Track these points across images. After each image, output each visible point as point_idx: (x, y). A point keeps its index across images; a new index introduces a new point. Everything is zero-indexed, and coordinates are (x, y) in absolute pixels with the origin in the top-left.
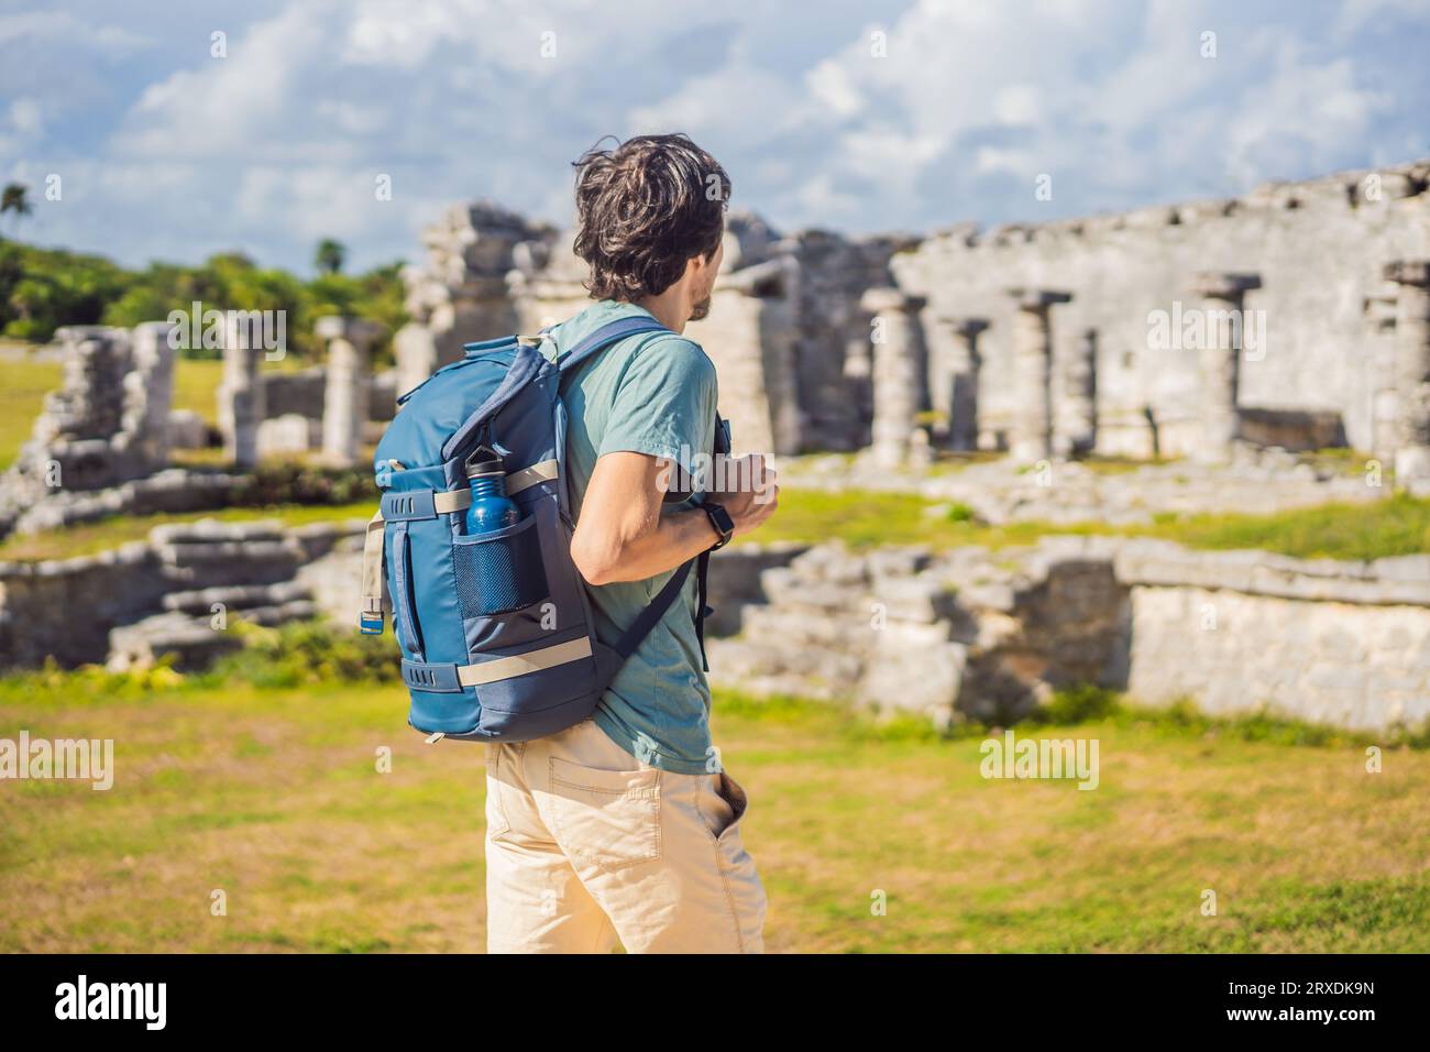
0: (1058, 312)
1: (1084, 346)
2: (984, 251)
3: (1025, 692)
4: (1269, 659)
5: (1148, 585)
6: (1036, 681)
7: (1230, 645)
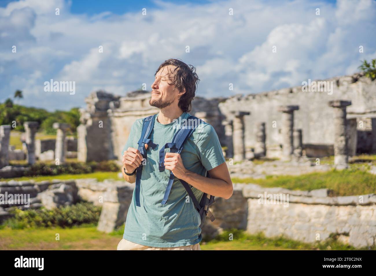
1: (261, 127)
2: (242, 101)
3: (216, 231)
4: (284, 221)
5: (252, 198)
6: (219, 228)
7: (273, 216)
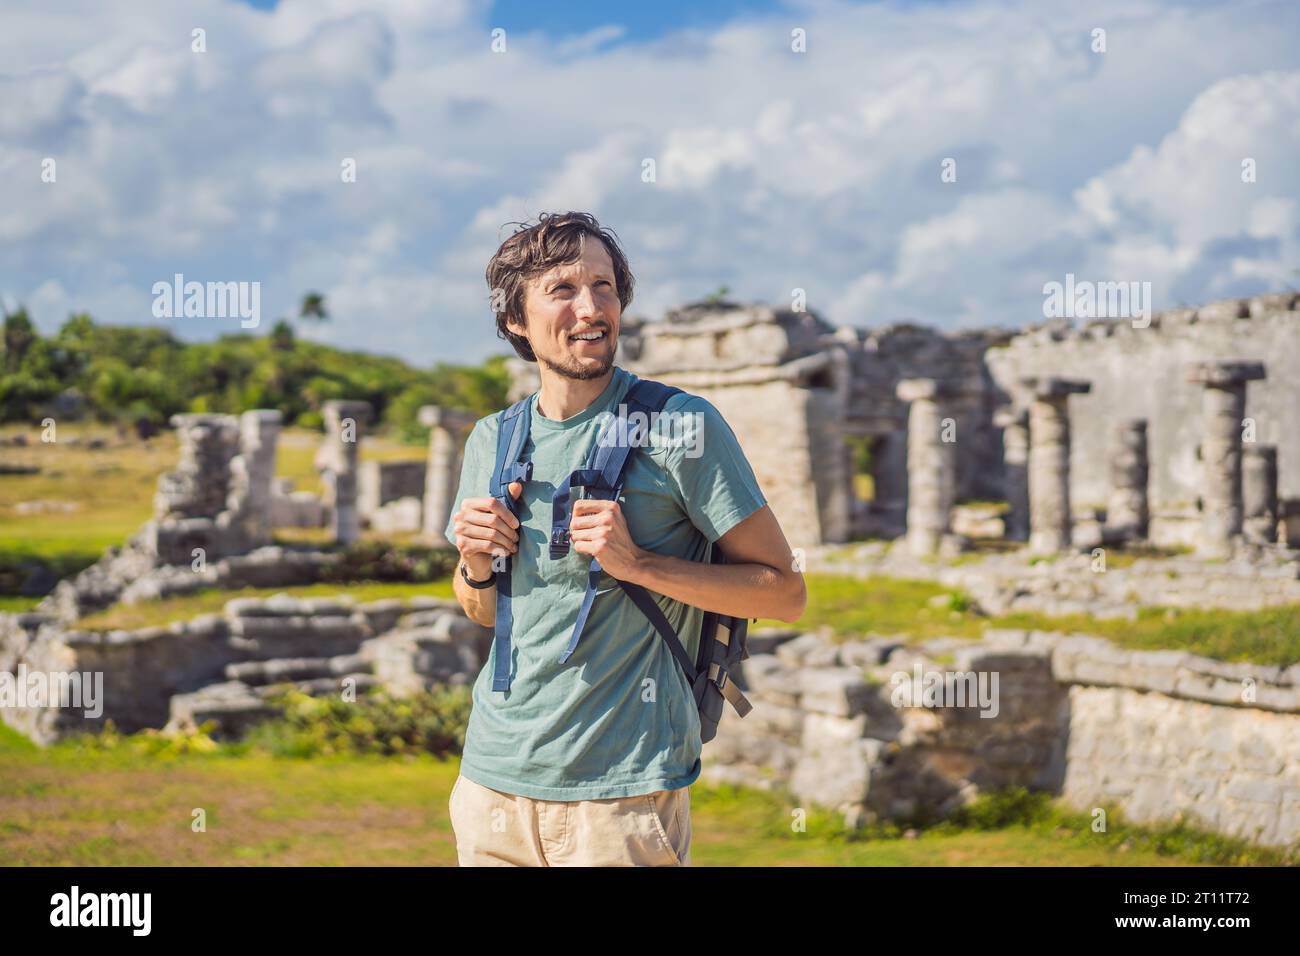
0: (1075, 401)
1: (1133, 438)
2: (1070, 344)
3: (954, 791)
4: (1191, 768)
5: (1085, 685)
6: (964, 782)
7: (1157, 750)
